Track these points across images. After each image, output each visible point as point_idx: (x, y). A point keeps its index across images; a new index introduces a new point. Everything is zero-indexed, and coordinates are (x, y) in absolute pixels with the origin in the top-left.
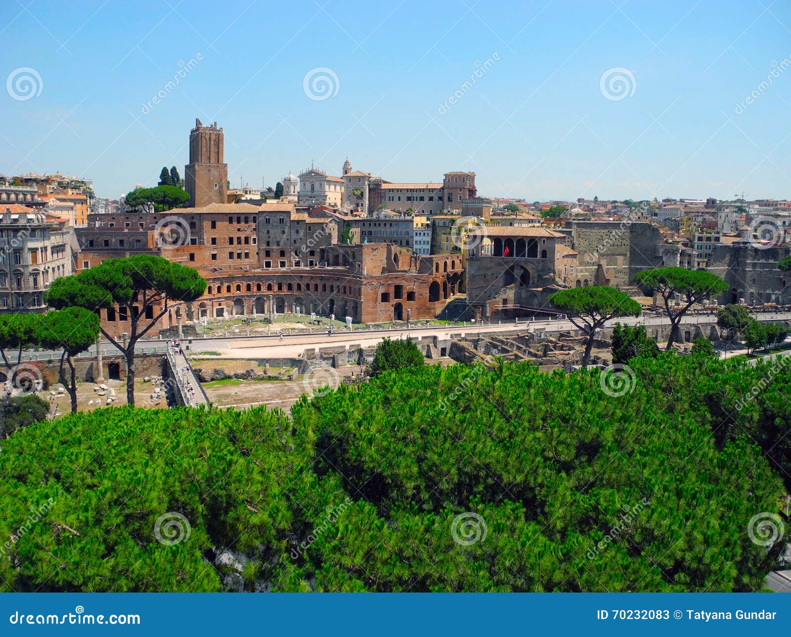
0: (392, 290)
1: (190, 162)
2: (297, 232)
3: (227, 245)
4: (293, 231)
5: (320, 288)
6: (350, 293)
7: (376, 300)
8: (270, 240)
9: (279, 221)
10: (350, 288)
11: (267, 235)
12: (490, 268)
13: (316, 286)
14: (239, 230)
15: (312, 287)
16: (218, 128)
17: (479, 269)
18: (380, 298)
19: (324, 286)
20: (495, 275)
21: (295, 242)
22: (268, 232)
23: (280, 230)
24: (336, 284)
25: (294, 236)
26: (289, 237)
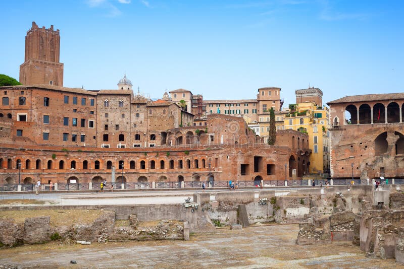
0: (252, 162)
1: (25, 61)
2: (138, 115)
3: (61, 125)
4: (133, 115)
5: (167, 165)
6: (204, 166)
7: (235, 173)
8: (109, 124)
9: (118, 104)
10: (204, 160)
11: (106, 119)
12: (357, 137)
13: (162, 163)
14: (75, 110)
15: (158, 165)
16: (55, 29)
17: (344, 138)
18: (239, 169)
19: (172, 162)
20: (364, 145)
21: (135, 125)
22: (107, 115)
23: (119, 114)
24: (185, 159)
25: (134, 120)
26: (129, 121)
